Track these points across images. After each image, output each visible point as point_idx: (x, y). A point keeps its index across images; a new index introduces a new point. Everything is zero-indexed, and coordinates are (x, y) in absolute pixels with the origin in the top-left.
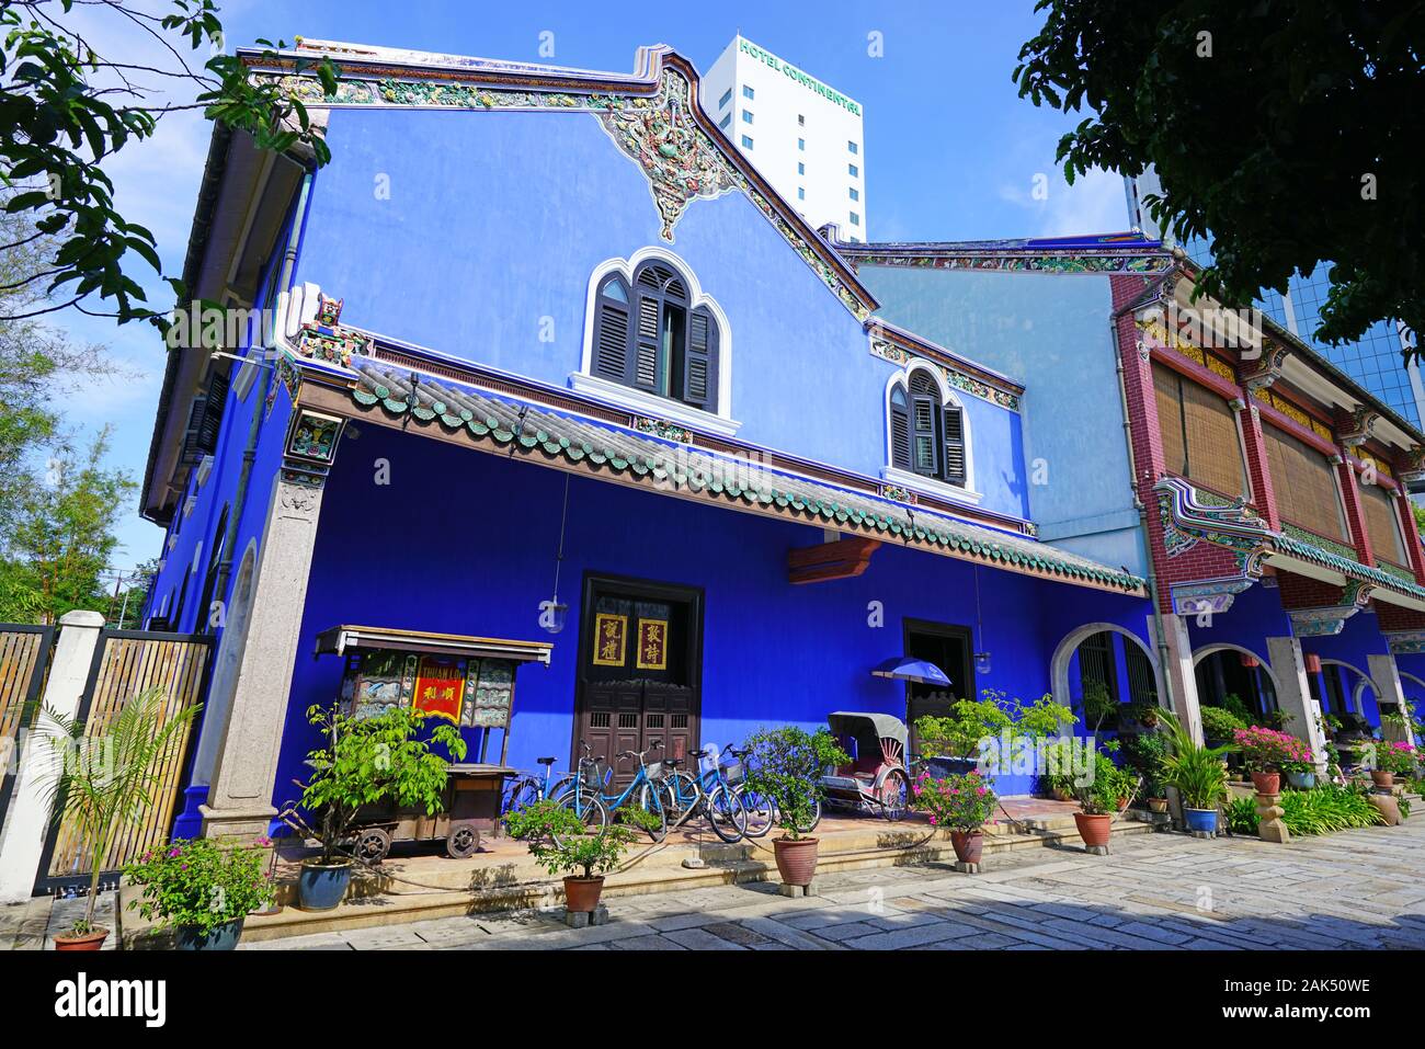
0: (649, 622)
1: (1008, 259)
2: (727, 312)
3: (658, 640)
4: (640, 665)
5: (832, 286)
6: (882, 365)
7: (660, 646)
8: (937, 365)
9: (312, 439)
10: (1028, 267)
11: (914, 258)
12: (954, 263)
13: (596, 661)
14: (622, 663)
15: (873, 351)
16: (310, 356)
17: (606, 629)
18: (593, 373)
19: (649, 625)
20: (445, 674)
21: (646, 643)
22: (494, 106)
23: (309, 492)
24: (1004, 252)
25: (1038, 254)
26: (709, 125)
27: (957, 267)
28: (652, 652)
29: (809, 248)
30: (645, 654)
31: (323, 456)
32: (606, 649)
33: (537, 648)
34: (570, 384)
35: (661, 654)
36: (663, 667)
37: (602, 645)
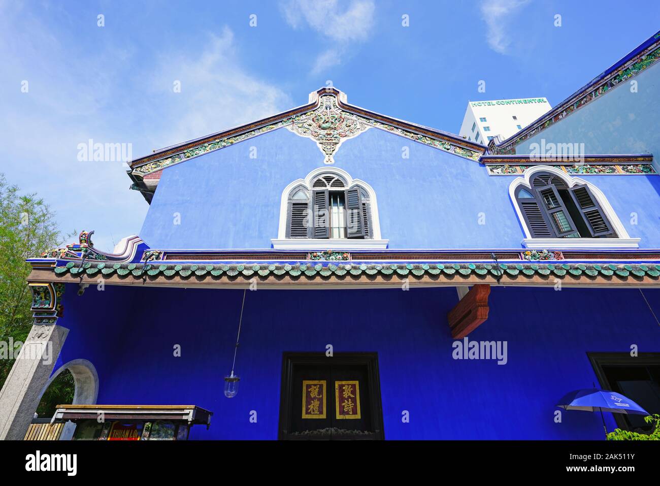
0: (344, 383)
1: (596, 90)
2: (372, 184)
3: (352, 396)
4: (338, 417)
5: (448, 149)
6: (503, 179)
7: (354, 400)
8: (554, 166)
9: (41, 298)
10: (612, 85)
11: (541, 125)
12: (564, 113)
13: (304, 416)
14: (324, 416)
15: (492, 174)
16: (46, 257)
17: (311, 391)
18: (287, 236)
19: (344, 385)
20: (127, 434)
21: (342, 399)
22: (234, 142)
23: (47, 328)
24: (591, 88)
25: (614, 74)
26: (348, 107)
27: (567, 114)
28: (348, 405)
29: (425, 137)
30: (342, 407)
31: (47, 306)
32: (311, 407)
33: (183, 409)
34: (272, 246)
35: (355, 406)
36: (358, 416)
37: (308, 403)
